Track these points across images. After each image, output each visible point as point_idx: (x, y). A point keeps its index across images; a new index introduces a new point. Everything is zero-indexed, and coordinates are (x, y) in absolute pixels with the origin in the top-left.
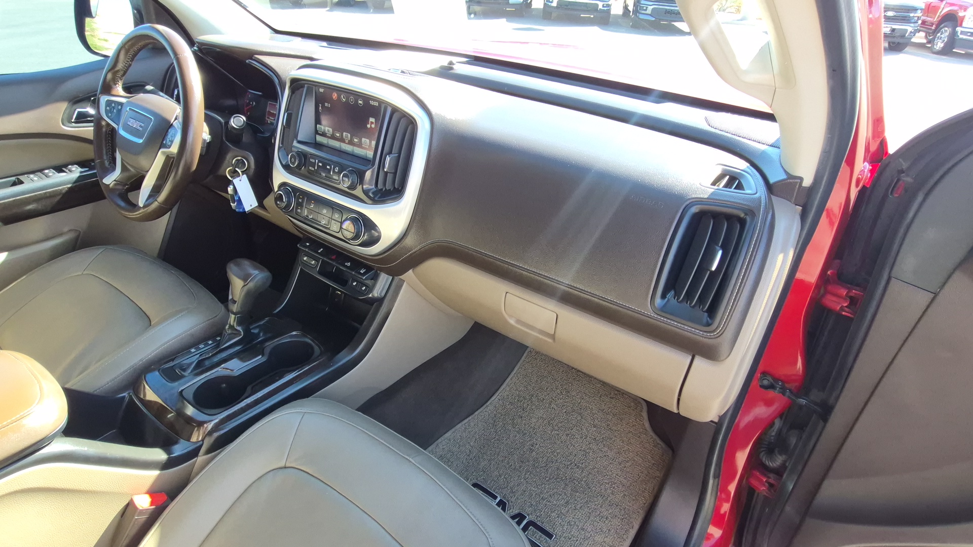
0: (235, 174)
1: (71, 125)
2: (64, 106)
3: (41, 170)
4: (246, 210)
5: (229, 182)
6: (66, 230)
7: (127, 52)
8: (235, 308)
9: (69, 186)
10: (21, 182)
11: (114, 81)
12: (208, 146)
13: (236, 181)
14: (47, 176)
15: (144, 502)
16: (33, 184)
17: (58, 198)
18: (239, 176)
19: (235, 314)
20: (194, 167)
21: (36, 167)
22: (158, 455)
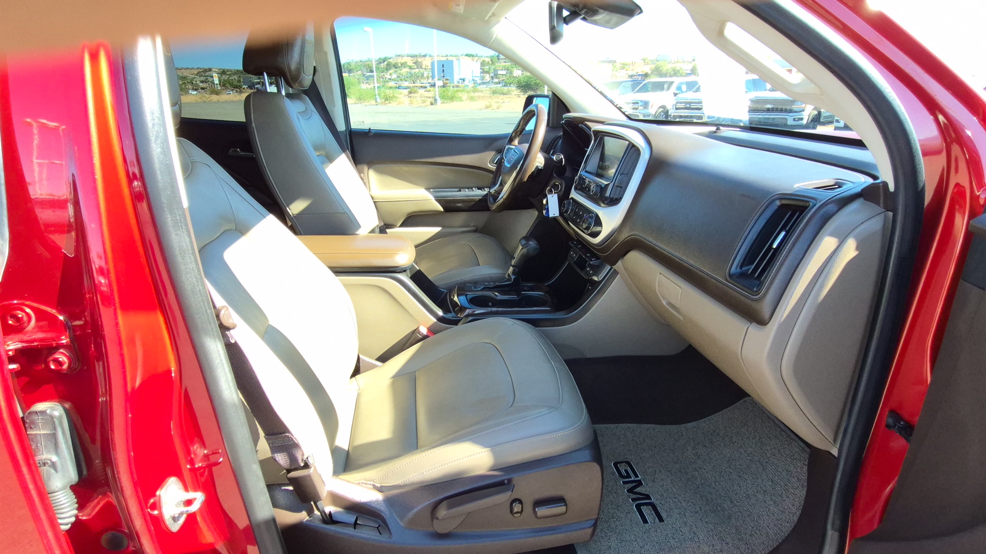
0: (551, 192)
1: (492, 164)
2: (493, 153)
3: (472, 188)
4: (550, 216)
5: (546, 196)
6: (472, 225)
7: (524, 119)
8: (513, 262)
9: (480, 198)
10: (460, 191)
11: (515, 137)
12: (538, 171)
13: (549, 196)
14: (473, 190)
15: (424, 330)
16: (465, 194)
17: (473, 203)
18: (552, 194)
19: (513, 266)
20: (525, 179)
21: (470, 185)
22: (440, 313)
